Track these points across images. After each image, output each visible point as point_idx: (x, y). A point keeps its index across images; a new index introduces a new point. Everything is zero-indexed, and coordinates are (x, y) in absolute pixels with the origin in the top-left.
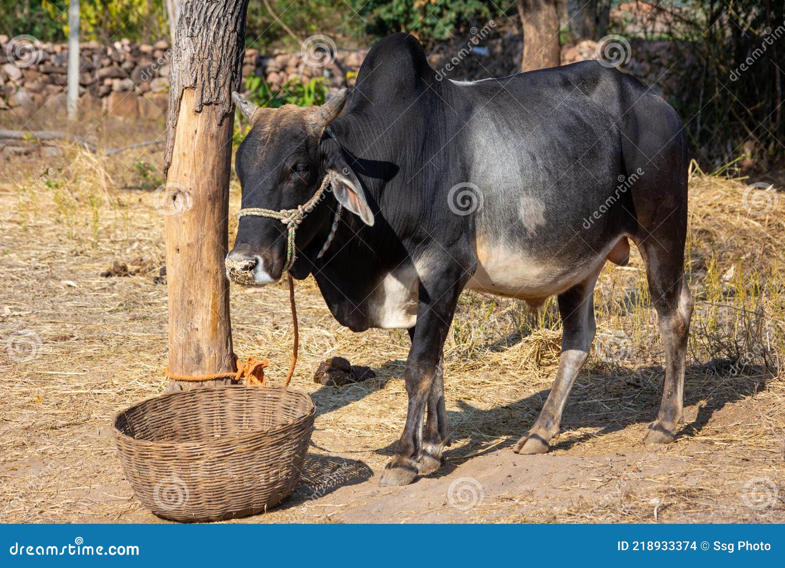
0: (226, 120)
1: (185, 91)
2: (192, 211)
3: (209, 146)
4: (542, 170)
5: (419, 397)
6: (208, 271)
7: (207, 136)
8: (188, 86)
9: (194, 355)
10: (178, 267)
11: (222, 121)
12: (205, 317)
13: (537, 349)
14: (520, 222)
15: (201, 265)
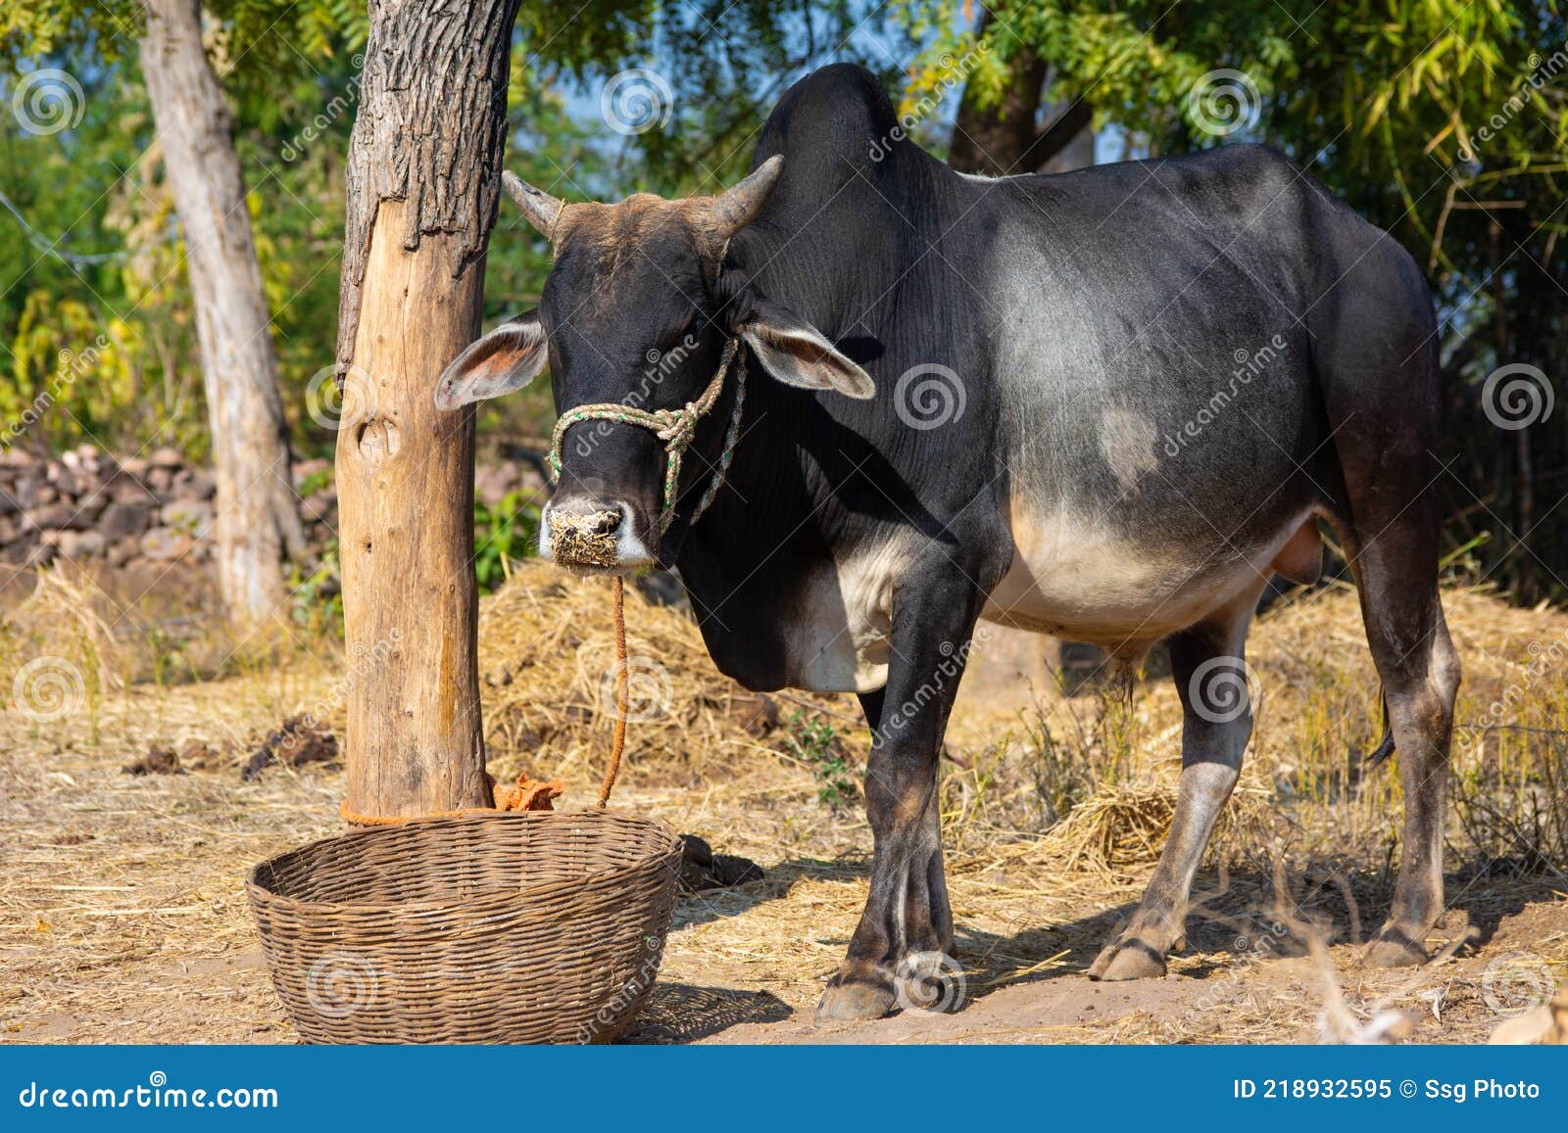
0: (470, 268)
1: (381, 206)
2: (400, 458)
3: (435, 321)
4: (1148, 353)
5: (896, 834)
6: (434, 589)
7: (429, 299)
8: (388, 194)
9: (404, 770)
10: (368, 582)
11: (461, 269)
12: (427, 687)
13: (1105, 829)
14: (1104, 464)
15: (420, 576)
